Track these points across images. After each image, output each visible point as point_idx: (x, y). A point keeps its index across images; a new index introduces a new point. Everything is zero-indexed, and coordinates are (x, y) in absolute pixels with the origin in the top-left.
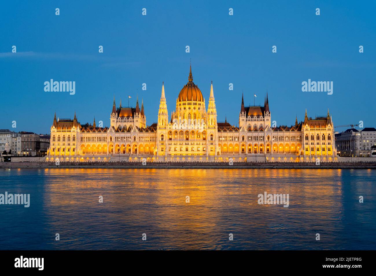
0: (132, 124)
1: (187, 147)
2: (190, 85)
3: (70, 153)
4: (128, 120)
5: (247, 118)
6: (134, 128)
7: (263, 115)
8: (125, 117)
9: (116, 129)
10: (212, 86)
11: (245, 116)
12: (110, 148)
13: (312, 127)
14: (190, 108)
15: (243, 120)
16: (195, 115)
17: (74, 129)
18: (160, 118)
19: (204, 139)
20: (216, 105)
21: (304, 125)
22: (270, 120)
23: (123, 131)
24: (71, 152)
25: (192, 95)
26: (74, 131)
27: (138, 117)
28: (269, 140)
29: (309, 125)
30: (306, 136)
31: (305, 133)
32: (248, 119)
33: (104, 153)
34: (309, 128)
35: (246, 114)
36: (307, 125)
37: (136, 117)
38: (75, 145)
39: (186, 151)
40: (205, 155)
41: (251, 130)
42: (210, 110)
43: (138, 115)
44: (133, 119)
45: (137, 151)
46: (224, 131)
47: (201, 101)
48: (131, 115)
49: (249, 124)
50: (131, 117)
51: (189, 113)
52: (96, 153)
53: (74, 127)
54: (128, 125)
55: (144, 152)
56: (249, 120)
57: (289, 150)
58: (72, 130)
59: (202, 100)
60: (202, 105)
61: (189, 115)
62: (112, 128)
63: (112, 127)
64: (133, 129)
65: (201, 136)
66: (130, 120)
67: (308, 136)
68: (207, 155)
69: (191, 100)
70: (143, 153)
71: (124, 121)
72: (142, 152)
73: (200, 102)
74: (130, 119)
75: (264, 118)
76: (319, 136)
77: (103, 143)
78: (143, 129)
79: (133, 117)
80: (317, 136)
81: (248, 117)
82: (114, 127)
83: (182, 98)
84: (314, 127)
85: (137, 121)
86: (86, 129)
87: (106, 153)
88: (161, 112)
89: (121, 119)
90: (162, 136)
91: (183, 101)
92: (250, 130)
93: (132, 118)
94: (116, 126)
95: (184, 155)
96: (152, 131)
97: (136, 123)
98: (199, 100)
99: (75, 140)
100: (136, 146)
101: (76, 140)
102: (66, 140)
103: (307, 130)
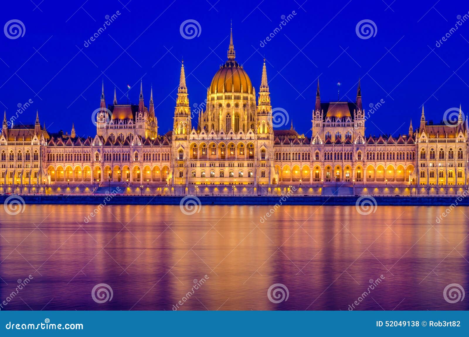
0: (132, 132)
1: (222, 171)
2: (230, 66)
3: (30, 180)
4: (125, 125)
5: (324, 121)
6: (135, 138)
7: (352, 117)
8: (121, 121)
9: (106, 140)
10: (264, 67)
11: (321, 118)
12: (96, 173)
13: (432, 137)
14: (228, 105)
15: (318, 125)
16: (238, 116)
17: (36, 141)
18: (177, 121)
19: (251, 157)
20: (271, 100)
21: (419, 134)
22: (364, 125)
23: (117, 144)
24: (32, 178)
25: (233, 83)
26: (35, 144)
27: (143, 120)
28: (359, 159)
29: (426, 134)
30: (422, 152)
31: (421, 146)
32: (326, 123)
33: (85, 180)
34: (426, 139)
35: (322, 115)
36: (424, 134)
37: (139, 121)
38: (38, 167)
39: (221, 176)
40: (251, 184)
41: (330, 142)
42: (261, 108)
43: (143, 117)
44: (134, 123)
45: (140, 178)
46: (285, 144)
47: (247, 92)
48: (131, 117)
49: (328, 132)
50: (130, 121)
51: (228, 114)
52: (73, 181)
53: (35, 137)
54: (125, 133)
55: (152, 180)
56: (328, 126)
57: (393, 175)
58: (33, 141)
59: (249, 92)
60: (249, 99)
61: (227, 116)
62: (99, 139)
63: (99, 136)
64: (134, 140)
65: (246, 151)
66: (128, 125)
67: (425, 152)
68: (256, 184)
69: (231, 91)
70: (150, 181)
71: (119, 127)
72: (148, 179)
73: (245, 95)
74: (129, 123)
75: (353, 121)
76: (434, 152)
77: (87, 165)
78: (151, 140)
79: (134, 120)
80: (431, 152)
81: (327, 120)
82: (102, 137)
83: (216, 88)
84: (436, 138)
85: (141, 127)
86: (56, 140)
87: (89, 180)
88: (179, 111)
89: (114, 123)
90: (181, 151)
91: (217, 92)
92: (328, 142)
93: (132, 122)
94: (106, 135)
95: (217, 183)
96: (166, 144)
97: (138, 130)
98: (245, 90)
99: (37, 159)
100: (139, 169)
101: (39, 158)
102: (31, 158)
103: (423, 142)
